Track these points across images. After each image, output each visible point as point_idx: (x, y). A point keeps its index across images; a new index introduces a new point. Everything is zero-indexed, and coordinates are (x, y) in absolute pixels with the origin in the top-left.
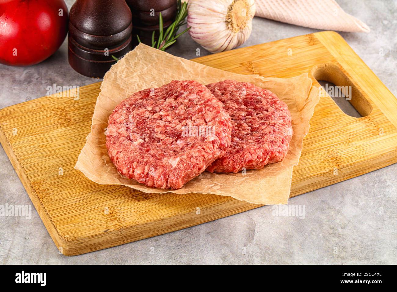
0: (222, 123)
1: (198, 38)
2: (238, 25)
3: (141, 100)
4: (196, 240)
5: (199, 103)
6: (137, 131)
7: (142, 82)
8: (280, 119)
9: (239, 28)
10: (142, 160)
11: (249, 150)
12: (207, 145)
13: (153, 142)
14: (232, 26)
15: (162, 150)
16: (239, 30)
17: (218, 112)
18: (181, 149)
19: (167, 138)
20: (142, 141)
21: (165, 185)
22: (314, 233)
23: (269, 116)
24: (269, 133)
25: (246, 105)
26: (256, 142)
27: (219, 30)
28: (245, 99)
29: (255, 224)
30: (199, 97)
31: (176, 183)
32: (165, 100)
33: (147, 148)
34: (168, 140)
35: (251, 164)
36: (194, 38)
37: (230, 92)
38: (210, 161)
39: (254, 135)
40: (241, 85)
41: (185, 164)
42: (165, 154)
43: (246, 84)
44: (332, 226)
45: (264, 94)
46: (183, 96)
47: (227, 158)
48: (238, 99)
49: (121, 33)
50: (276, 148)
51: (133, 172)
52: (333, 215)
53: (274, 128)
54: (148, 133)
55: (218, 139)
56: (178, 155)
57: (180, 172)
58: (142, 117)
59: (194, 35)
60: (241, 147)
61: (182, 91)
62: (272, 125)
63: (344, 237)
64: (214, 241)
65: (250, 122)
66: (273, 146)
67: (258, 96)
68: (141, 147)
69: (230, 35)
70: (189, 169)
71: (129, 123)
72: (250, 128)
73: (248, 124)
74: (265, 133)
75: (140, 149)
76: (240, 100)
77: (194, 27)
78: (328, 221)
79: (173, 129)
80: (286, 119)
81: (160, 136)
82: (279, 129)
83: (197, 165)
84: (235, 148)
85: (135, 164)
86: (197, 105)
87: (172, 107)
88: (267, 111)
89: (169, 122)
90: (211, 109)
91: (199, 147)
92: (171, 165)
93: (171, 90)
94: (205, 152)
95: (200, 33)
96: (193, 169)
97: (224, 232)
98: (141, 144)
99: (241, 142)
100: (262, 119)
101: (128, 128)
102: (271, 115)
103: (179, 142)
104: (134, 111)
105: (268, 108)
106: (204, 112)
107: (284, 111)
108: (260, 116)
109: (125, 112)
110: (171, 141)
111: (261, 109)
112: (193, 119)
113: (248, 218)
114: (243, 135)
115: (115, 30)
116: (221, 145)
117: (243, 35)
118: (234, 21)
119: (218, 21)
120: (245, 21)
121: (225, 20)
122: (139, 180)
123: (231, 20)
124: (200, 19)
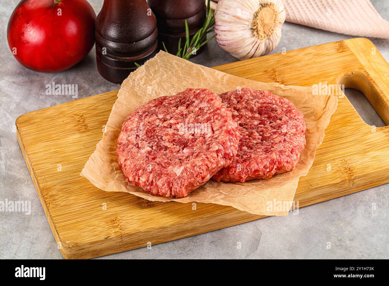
0: (228, 132)
1: (224, 45)
2: (264, 32)
3: (154, 108)
4: (200, 249)
5: (209, 112)
6: (146, 139)
7: (160, 89)
8: (293, 128)
9: (266, 35)
10: (148, 168)
11: (256, 159)
12: (211, 154)
13: (160, 150)
14: (258, 33)
15: (168, 158)
16: (266, 37)
17: (226, 121)
18: (187, 158)
19: (175, 146)
20: (149, 149)
21: (169, 193)
22: (320, 245)
23: (282, 125)
24: (279, 142)
25: (260, 114)
26: (264, 151)
27: (244, 37)
28: (260, 107)
29: (261, 234)
30: (209, 106)
31: (180, 191)
32: (177, 108)
33: (153, 156)
34: (175, 148)
35: (257, 173)
36: (221, 45)
37: (246, 101)
38: (214, 170)
39: (264, 144)
40: (258, 93)
41: (189, 173)
42: (170, 162)
43: (263, 92)
44: (340, 238)
45: (280, 102)
46: (195, 104)
47: (233, 167)
48: (253, 108)
49: (144, 40)
50: (284, 158)
51: (139, 179)
52: (342, 227)
53: (285, 137)
54: (156, 141)
55: (222, 148)
56: (183, 163)
57: (183, 180)
58: (153, 125)
59: (220, 42)
60: (249, 156)
61: (194, 100)
62: (284, 135)
63: (351, 249)
64: (217, 250)
65: (262, 131)
66: (281, 156)
67: (273, 104)
68: (148, 155)
69: (257, 42)
70: (192, 178)
71: (139, 130)
72: (261, 137)
73: (259, 133)
74: (276, 142)
75: (147, 157)
76: (255, 109)
77: (220, 34)
78: (337, 233)
79: (181, 137)
80: (298, 129)
81: (167, 144)
82: (290, 139)
83: (200, 174)
84: (242, 157)
85: (140, 172)
86: (207, 114)
87: (182, 115)
88: (281, 120)
89: (178, 130)
90: (219, 118)
91: (203, 156)
92: (175, 174)
93: (184, 98)
94: (209, 161)
95: (226, 41)
96: (196, 178)
97: (228, 241)
98: (148, 152)
99: (249, 151)
100: (274, 128)
101: (137, 136)
102: (284, 124)
103: (185, 150)
104: (146, 119)
105: (282, 117)
106: (212, 121)
107: (298, 120)
108: (273, 125)
109: (136, 119)
110: (178, 149)
111: (275, 118)
113: (255, 227)
114: (253, 145)
115: (137, 37)
116: (225, 154)
117: (270, 42)
118: (260, 28)
119: (243, 29)
120: (272, 28)
121: (250, 27)
122: (144, 187)
123: (257, 27)
124: (225, 26)
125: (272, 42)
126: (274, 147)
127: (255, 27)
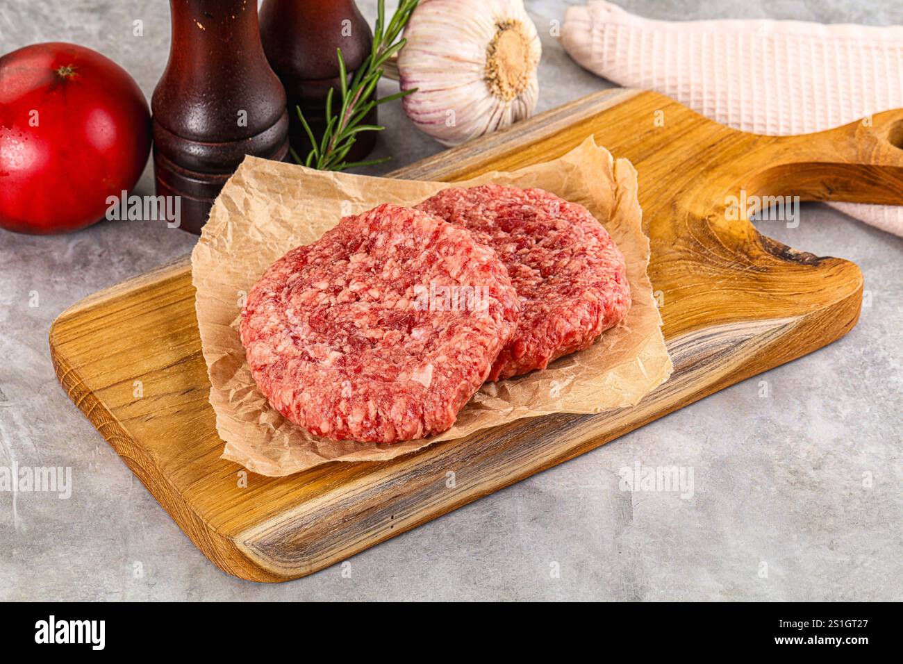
3: (297, 274)
5: (422, 246)
6: (319, 338)
8: (590, 238)
10: (355, 392)
11: (560, 313)
12: (481, 320)
13: (362, 348)
15: (387, 360)
17: (469, 251)
18: (427, 346)
19: (388, 332)
20: (338, 355)
21: (420, 428)
23: (565, 237)
24: (582, 269)
25: (505, 229)
26: (564, 294)
28: (498, 217)
31: (443, 417)
32: (348, 259)
33: (354, 365)
34: (391, 336)
35: (571, 340)
37: (463, 213)
38: (496, 351)
39: (553, 282)
40: (478, 193)
41: (450, 373)
42: (396, 365)
45: (530, 197)
46: (379, 243)
47: (522, 341)
48: (486, 223)
50: (610, 296)
51: (345, 423)
53: (587, 257)
54: (343, 336)
55: (496, 301)
56: (425, 360)
57: (443, 391)
58: (316, 306)
60: (539, 311)
61: (373, 235)
62: (580, 254)
65: (533, 260)
66: (603, 292)
67: (521, 205)
68: (341, 368)
70: (460, 381)
71: (292, 328)
72: (538, 271)
73: (530, 266)
74: (574, 271)
75: (341, 371)
76: (491, 223)
79: (392, 312)
80: (601, 235)
81: (372, 334)
82: (599, 257)
83: (475, 367)
84: (527, 318)
85: (343, 406)
86: (421, 251)
87: (368, 270)
88: (555, 229)
89: (378, 301)
90: (452, 250)
91: (465, 329)
92: (420, 385)
93: (349, 238)
94: (482, 334)
96: (468, 378)
98: (339, 361)
99: (533, 302)
100: (553, 248)
101: (295, 338)
102: (567, 234)
103: (416, 333)
104: (292, 300)
105: (554, 224)
106: (441, 260)
107: (588, 220)
108: (547, 242)
109: (272, 308)
110: (400, 336)
111: (542, 230)
112: (424, 281)
114: (532, 289)
122: (361, 435)
126: (577, 282)
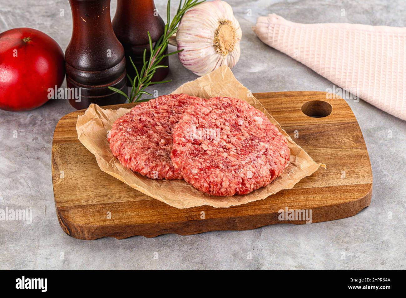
1: (190, 65)
2: (226, 48)
9: (227, 51)
14: (220, 49)
16: (228, 53)
27: (208, 54)
36: (186, 65)
59: (186, 62)
69: (220, 59)
77: (185, 54)
95: (191, 60)
117: (232, 57)
118: (222, 44)
119: (206, 46)
120: (232, 44)
121: (213, 45)
123: (219, 44)
124: (189, 46)
125: (233, 58)
127: (217, 44)
